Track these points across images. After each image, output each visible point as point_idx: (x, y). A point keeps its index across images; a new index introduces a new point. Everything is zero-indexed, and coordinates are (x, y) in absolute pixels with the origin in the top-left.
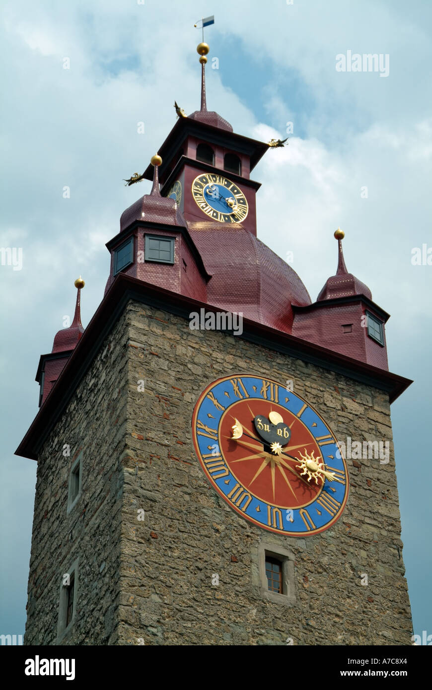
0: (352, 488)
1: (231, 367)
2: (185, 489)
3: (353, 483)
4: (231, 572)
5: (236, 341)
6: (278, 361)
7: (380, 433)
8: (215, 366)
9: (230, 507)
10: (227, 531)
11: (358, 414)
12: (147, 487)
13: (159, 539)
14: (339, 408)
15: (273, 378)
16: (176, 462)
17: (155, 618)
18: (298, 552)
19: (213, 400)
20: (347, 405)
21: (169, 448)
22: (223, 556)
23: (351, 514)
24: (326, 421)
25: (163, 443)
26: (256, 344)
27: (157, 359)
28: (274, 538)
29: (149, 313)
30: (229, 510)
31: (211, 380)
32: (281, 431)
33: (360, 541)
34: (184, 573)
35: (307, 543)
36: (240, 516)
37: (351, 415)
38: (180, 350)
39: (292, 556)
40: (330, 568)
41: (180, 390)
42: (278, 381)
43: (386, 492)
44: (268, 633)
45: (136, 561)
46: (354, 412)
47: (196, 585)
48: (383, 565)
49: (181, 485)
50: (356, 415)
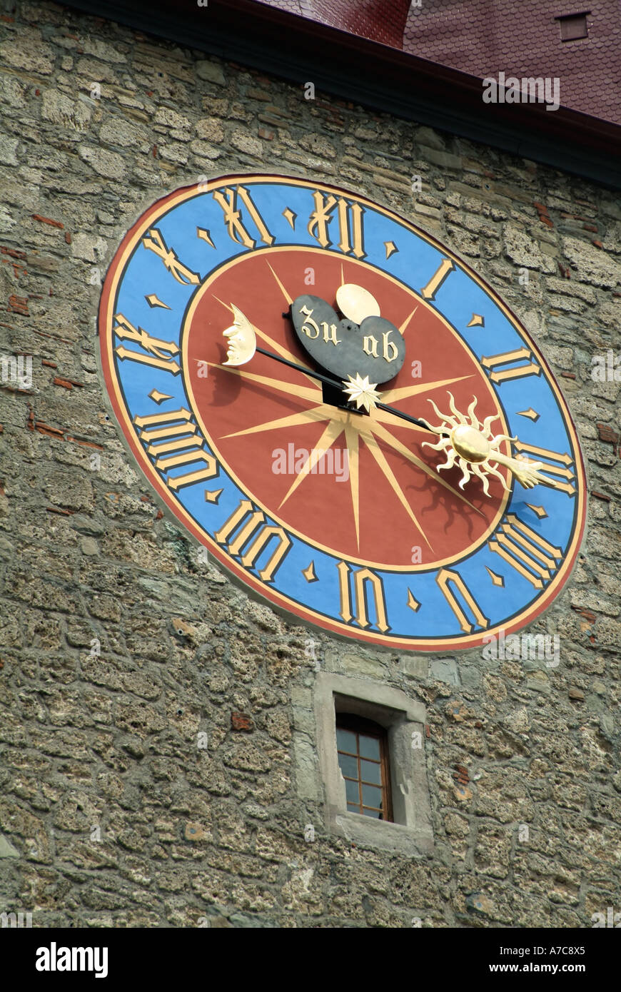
0: (597, 504)
1: (215, 153)
2: (85, 521)
3: (599, 489)
4: (233, 762)
5: (227, 75)
6: (360, 132)
8: (164, 152)
9: (223, 571)
10: (216, 642)
11: (611, 283)
13: (7, 669)
14: (552, 267)
15: (345, 185)
16: (54, 441)
18: (434, 696)
19: (162, 252)
20: (577, 258)
21: (31, 401)
22: (206, 715)
23: (596, 581)
24: (513, 308)
28: (362, 657)
30: (220, 578)
31: (155, 195)
32: (375, 343)
34: (86, 768)
35: (463, 670)
36: (254, 597)
37: (590, 289)
38: (55, 104)
39: (417, 710)
40: (536, 743)
41: (59, 226)
42: (362, 191)
46: (597, 280)
47: (124, 801)
49: (72, 510)
50: (605, 288)
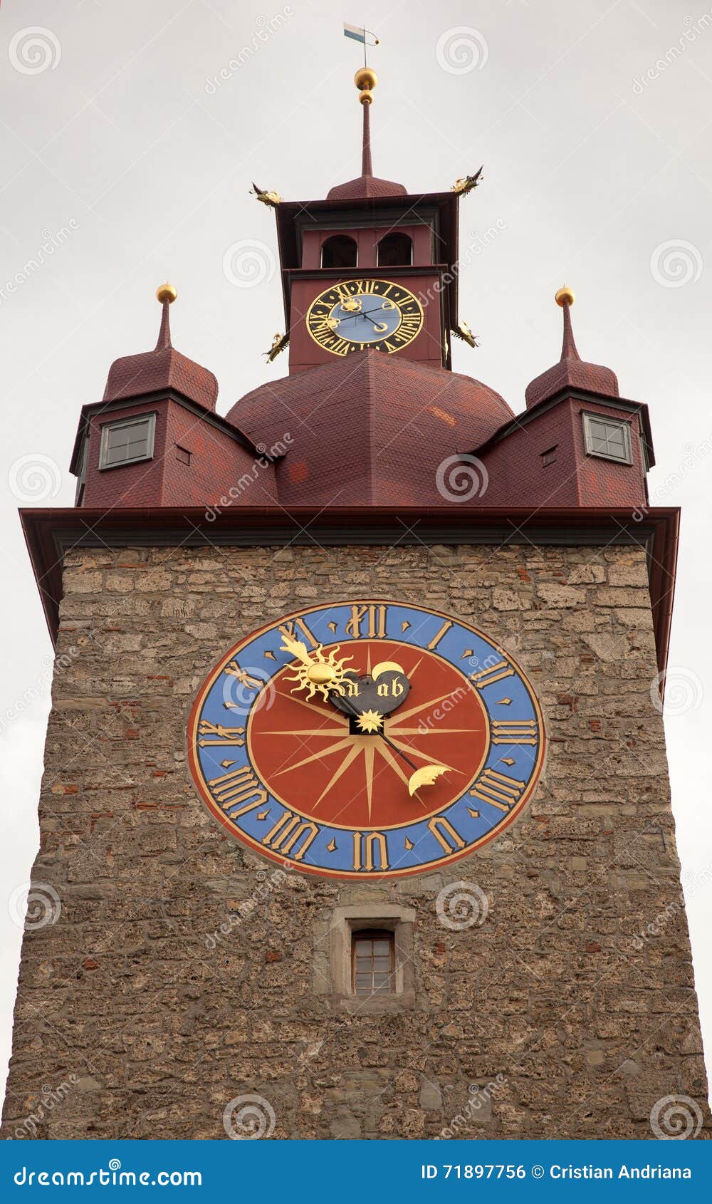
0: (554, 747)
1: (282, 603)
2: (170, 856)
3: (557, 736)
4: (266, 984)
5: (295, 554)
6: (389, 562)
7: (623, 625)
8: (246, 613)
9: (267, 862)
10: (259, 909)
11: (573, 604)
12: (82, 877)
13: (103, 966)
14: (527, 606)
15: (376, 596)
16: (150, 811)
17: (84, 1122)
18: (421, 902)
20: (545, 595)
21: (135, 791)
22: (248, 958)
23: (551, 796)
24: (497, 639)
25: (122, 784)
26: (337, 546)
27: (116, 636)
28: (369, 890)
29: (104, 561)
31: (234, 640)
32: (386, 687)
33: (572, 840)
34: (155, 1015)
36: (289, 872)
37: (556, 612)
38: (170, 607)
39: (408, 915)
41: (165, 678)
42: (389, 597)
43: (636, 732)
44: (347, 1079)
45: (48, 1025)
46: (561, 605)
47: (183, 1031)
48: (624, 871)
49: (160, 851)
50: (568, 608)
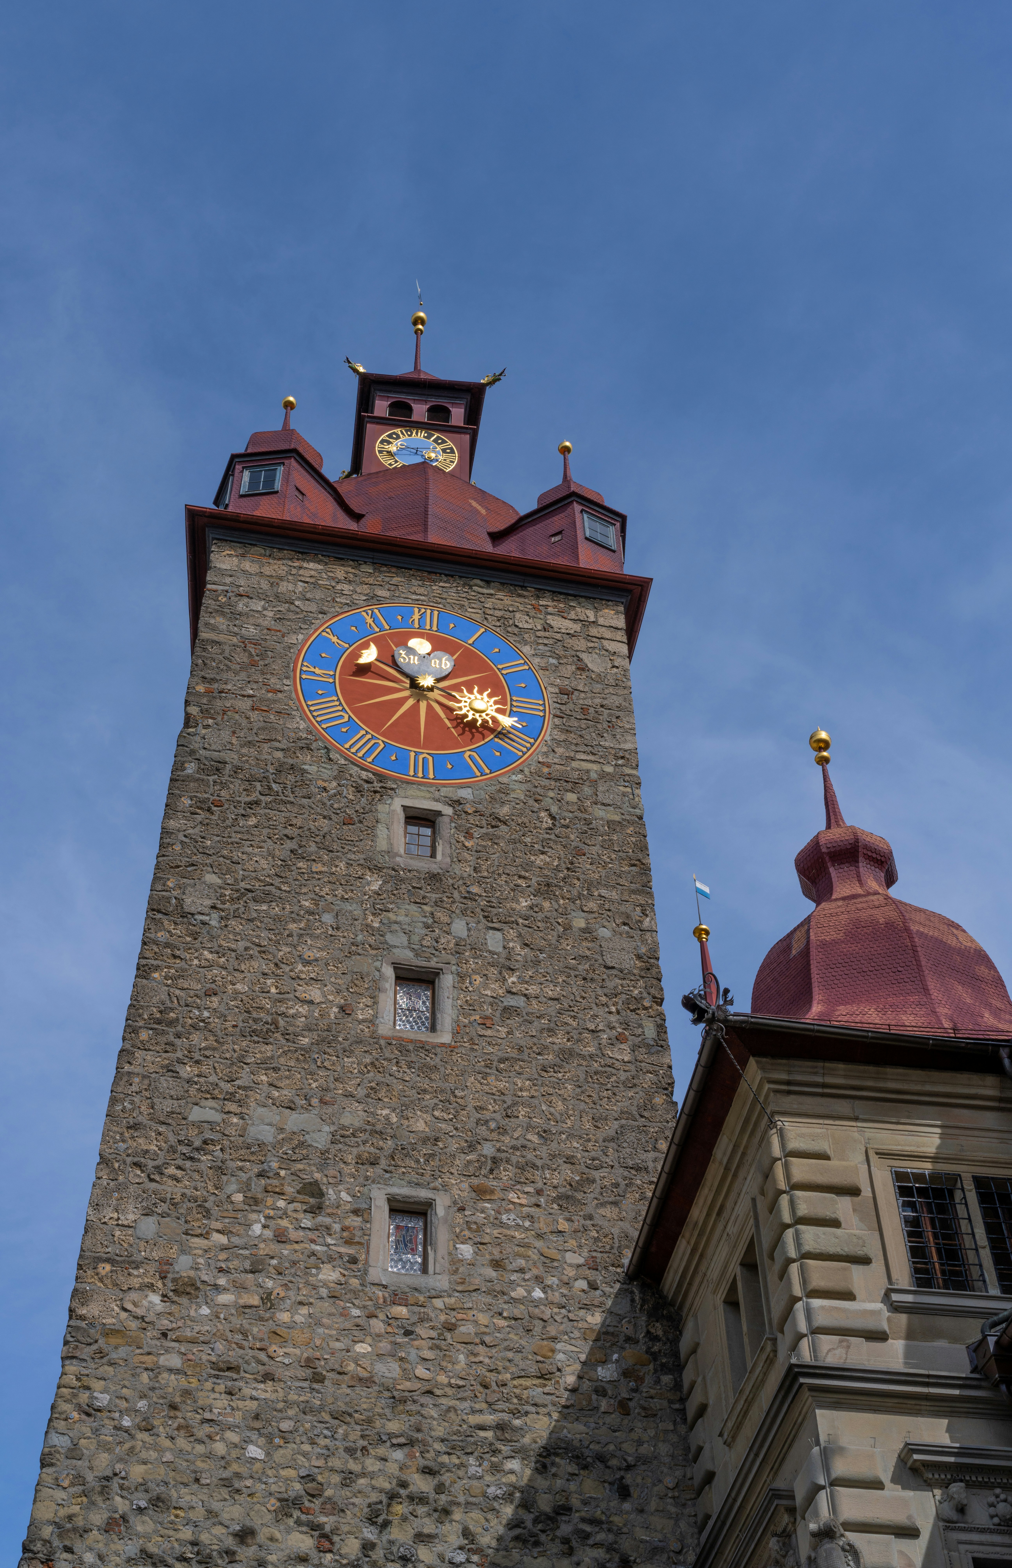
0: (556, 720)
1: (365, 598)
2: (277, 744)
3: (558, 713)
4: (343, 838)
5: (375, 569)
6: (441, 584)
7: (607, 651)
8: (338, 600)
9: (346, 759)
10: (339, 788)
11: (572, 632)
12: (214, 747)
13: (226, 806)
14: (539, 627)
15: (432, 604)
16: (264, 714)
17: (208, 902)
18: (456, 803)
19: (331, 637)
20: (552, 623)
21: (255, 699)
22: (330, 819)
23: (553, 751)
24: (517, 645)
25: (245, 693)
26: (405, 568)
27: (246, 600)
28: (420, 790)
29: (240, 551)
30: (343, 762)
31: (330, 616)
32: (438, 662)
33: (567, 782)
34: (262, 844)
35: (476, 792)
36: (363, 769)
37: (559, 635)
38: (284, 587)
39: (448, 811)
40: (513, 820)
41: (279, 631)
42: (440, 606)
43: (614, 720)
44: (399, 908)
45: (185, 836)
46: (563, 631)
47: (282, 858)
48: (604, 807)
49: (270, 740)
50: (568, 634)
